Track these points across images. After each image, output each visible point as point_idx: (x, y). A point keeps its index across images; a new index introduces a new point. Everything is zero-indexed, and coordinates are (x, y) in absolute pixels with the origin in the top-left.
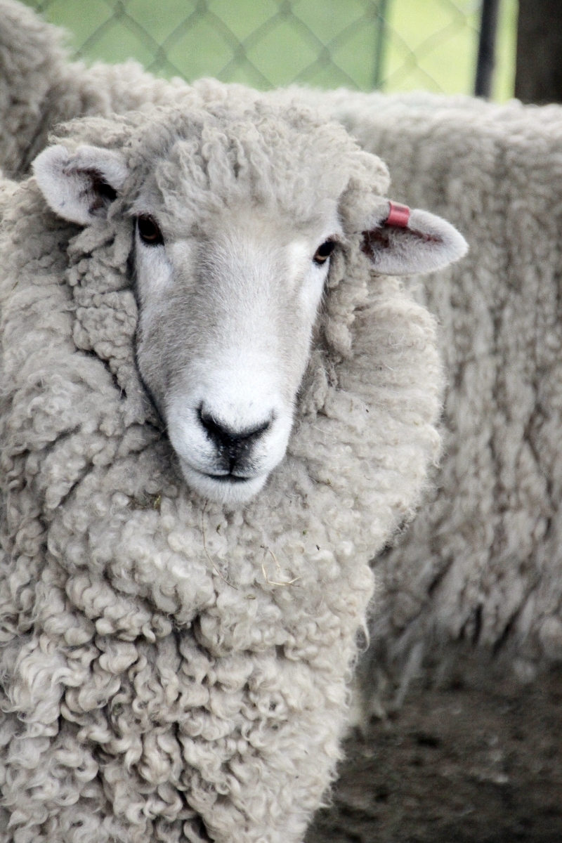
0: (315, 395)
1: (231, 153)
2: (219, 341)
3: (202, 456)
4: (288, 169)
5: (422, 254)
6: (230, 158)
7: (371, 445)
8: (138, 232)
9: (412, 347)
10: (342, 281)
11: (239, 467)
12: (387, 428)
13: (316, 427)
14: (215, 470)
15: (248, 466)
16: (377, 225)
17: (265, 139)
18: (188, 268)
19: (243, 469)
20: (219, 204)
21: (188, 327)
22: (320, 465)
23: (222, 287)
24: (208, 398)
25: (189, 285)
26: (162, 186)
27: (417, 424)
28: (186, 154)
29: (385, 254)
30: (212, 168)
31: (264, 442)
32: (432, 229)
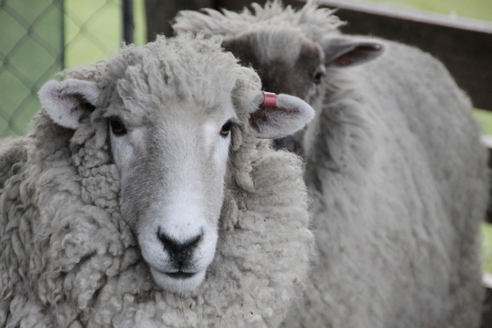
0: (231, 216)
1: (162, 70)
2: (165, 188)
3: (161, 261)
4: (198, 76)
5: (288, 122)
6: (161, 73)
7: (272, 243)
8: (111, 128)
9: (288, 178)
10: (241, 146)
11: (185, 266)
12: (281, 231)
13: (236, 236)
14: (170, 269)
15: (190, 265)
16: (258, 108)
17: (182, 59)
18: (143, 146)
19: (187, 267)
20: (158, 102)
21: (147, 183)
22: (243, 260)
23: (164, 154)
24: (162, 224)
25: (144, 156)
26: (122, 95)
27: (298, 228)
28: (134, 73)
29: (265, 125)
30: (151, 80)
31: (200, 249)
32: (291, 105)
